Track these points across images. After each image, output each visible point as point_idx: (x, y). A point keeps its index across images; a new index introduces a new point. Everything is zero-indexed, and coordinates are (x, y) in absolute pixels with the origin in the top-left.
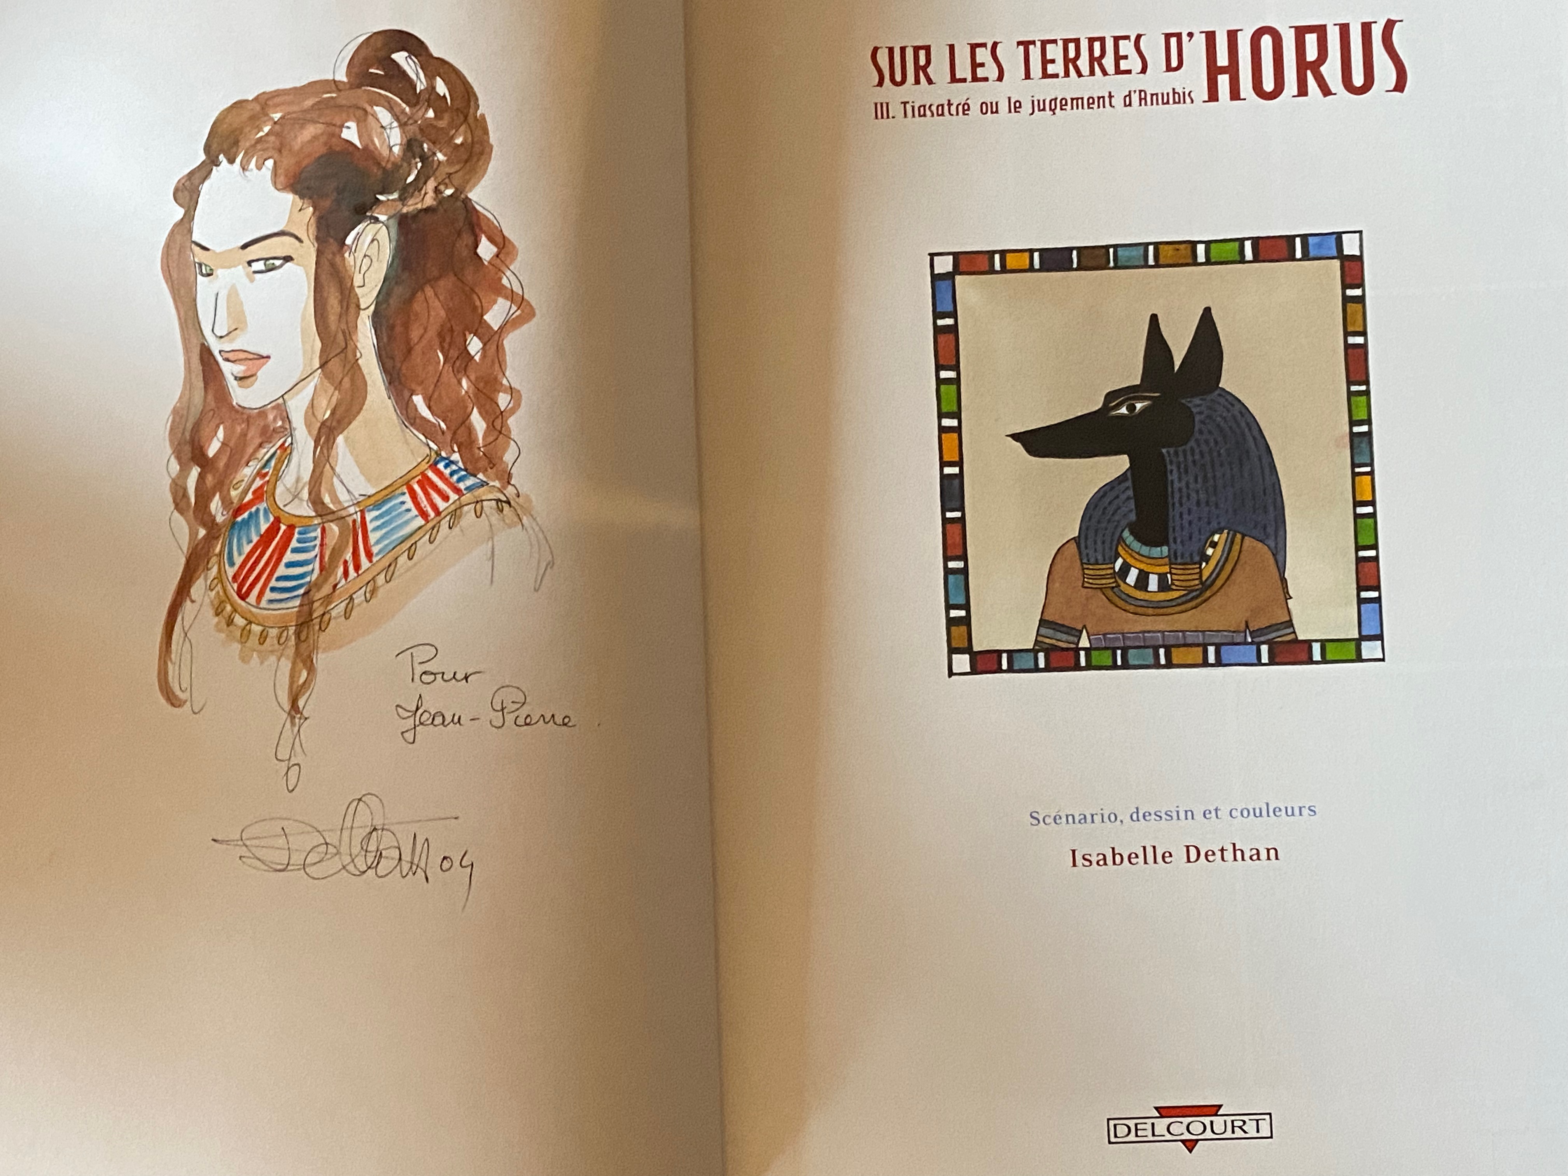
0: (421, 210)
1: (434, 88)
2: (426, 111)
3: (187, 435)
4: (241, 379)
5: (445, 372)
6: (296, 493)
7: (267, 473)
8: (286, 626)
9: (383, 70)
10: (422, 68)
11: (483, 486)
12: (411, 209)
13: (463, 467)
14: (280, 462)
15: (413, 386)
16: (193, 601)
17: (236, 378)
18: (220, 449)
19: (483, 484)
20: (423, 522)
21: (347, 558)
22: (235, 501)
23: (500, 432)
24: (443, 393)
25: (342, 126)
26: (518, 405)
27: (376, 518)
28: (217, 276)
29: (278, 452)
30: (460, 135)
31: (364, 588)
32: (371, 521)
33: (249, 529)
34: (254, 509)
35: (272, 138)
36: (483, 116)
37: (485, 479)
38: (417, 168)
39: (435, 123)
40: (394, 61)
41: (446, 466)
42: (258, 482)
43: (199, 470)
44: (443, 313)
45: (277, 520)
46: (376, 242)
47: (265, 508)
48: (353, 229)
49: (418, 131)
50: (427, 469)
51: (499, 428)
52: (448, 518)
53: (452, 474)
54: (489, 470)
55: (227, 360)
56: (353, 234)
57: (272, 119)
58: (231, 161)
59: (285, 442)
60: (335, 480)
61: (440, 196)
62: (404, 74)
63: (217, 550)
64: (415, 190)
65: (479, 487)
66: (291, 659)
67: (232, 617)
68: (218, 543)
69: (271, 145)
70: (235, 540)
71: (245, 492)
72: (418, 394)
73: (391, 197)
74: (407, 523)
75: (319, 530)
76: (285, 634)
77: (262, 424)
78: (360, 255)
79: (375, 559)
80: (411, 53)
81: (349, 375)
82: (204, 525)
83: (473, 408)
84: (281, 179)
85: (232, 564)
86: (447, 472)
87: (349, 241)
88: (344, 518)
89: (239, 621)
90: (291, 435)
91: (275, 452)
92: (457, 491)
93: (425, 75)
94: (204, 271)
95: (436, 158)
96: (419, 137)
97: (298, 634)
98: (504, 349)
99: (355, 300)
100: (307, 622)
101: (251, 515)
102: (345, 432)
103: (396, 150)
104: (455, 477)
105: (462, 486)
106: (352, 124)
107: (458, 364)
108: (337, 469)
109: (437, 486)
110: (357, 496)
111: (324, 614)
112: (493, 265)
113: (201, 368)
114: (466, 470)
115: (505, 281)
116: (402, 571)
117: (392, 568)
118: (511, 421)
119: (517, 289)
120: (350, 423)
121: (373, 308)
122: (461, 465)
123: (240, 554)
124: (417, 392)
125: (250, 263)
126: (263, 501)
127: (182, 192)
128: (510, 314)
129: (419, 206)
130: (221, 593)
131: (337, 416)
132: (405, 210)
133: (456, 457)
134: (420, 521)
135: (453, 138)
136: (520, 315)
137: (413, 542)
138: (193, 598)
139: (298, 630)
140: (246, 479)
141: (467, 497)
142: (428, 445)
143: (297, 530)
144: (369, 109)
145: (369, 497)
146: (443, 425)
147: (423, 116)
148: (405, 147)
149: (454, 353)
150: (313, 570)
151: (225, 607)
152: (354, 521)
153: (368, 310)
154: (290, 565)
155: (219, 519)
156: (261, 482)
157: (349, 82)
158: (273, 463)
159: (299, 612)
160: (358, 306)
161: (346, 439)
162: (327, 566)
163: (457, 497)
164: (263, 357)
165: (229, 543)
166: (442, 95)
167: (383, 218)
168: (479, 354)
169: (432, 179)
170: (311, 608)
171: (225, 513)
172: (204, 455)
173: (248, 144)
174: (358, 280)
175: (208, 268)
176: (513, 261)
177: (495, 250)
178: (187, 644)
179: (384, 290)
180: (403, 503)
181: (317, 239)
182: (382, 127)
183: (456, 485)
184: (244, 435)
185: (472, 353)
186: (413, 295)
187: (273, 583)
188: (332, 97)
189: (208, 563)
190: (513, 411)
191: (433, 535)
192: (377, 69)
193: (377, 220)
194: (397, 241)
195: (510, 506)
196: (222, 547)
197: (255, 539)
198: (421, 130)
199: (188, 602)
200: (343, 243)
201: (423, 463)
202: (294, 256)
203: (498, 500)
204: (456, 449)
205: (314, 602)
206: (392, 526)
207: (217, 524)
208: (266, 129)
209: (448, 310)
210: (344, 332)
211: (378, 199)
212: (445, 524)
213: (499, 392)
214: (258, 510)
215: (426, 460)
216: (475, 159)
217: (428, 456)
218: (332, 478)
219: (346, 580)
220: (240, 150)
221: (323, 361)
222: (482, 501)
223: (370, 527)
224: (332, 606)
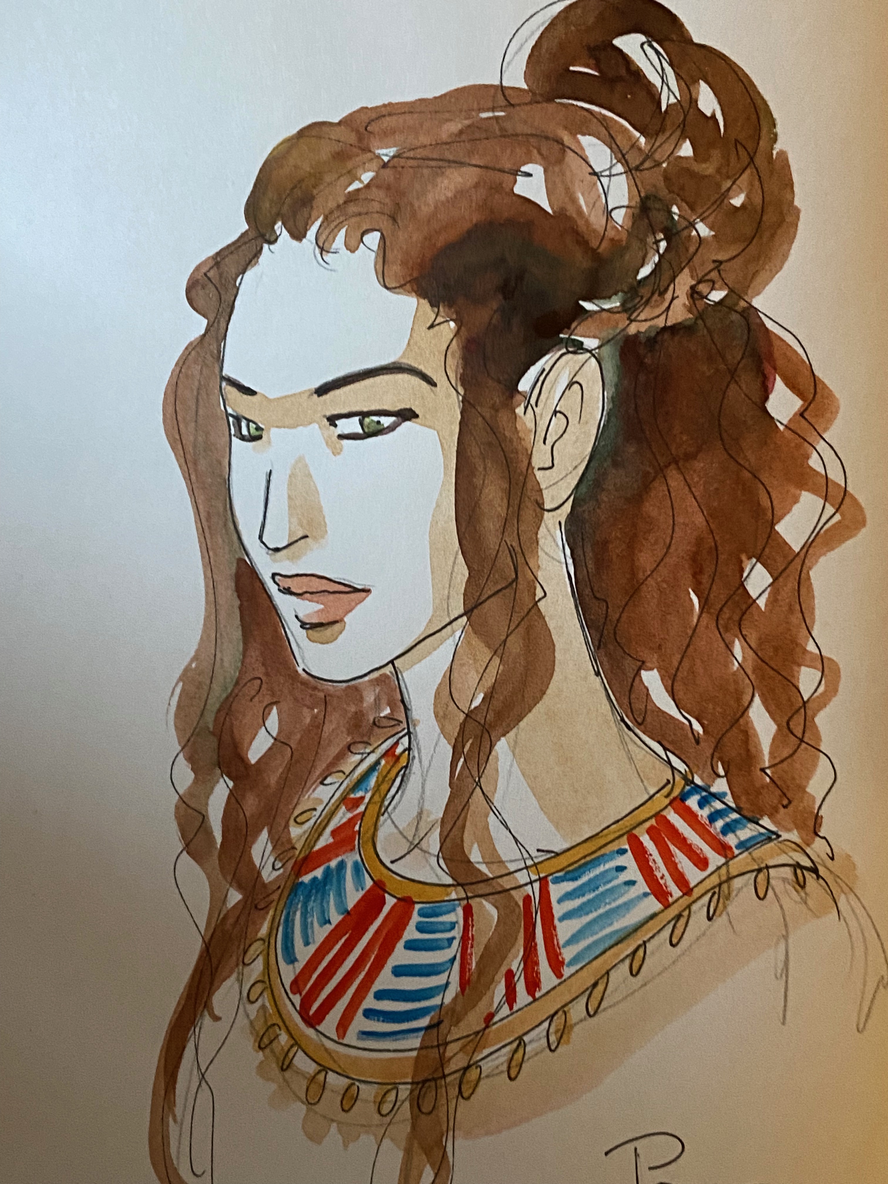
0: (665, 329)
1: (693, 102)
2: (677, 145)
3: (210, 718)
4: (314, 626)
5: (701, 629)
6: (416, 842)
7: (362, 798)
8: (395, 1083)
9: (597, 68)
10: (671, 64)
11: (770, 839)
12: (643, 327)
13: (733, 805)
14: (385, 782)
15: (645, 654)
16: (216, 1019)
17: (303, 625)
18: (270, 749)
19: (771, 836)
20: (658, 906)
21: (514, 968)
22: (299, 846)
23: (802, 740)
24: (699, 668)
25: (515, 173)
26: (832, 690)
27: (568, 896)
28: (269, 442)
29: (383, 762)
30: (741, 191)
31: (546, 1024)
32: (560, 901)
33: (324, 895)
34: (333, 864)
35: (378, 194)
36: (782, 154)
37: (773, 828)
38: (658, 251)
39: (696, 167)
40: (620, 51)
41: (702, 804)
42: (342, 816)
43: (231, 784)
44: (699, 520)
45: (379, 886)
46: (576, 387)
47: (356, 864)
48: (533, 363)
49: (661, 184)
50: (666, 807)
51: (800, 735)
52: (706, 898)
53: (712, 818)
54: (782, 810)
55: (287, 591)
56: (533, 372)
57: (378, 157)
58: (298, 235)
59: (397, 744)
60: (492, 818)
61: (700, 305)
62: (638, 75)
63: (264, 931)
64: (653, 294)
65: (762, 843)
66: (403, 1144)
67: (291, 1055)
68: (264, 919)
69: (376, 206)
70: (298, 914)
71: (318, 831)
72: (651, 669)
73: (607, 305)
74: (628, 906)
75: (460, 911)
76: (392, 1097)
77: (353, 709)
78: (544, 411)
79: (567, 972)
80: (652, 36)
81: (521, 629)
82: (240, 888)
83: (753, 696)
84: (395, 268)
85: (291, 959)
86: (704, 813)
87: (524, 385)
88: (508, 890)
89: (301, 1062)
90: (409, 733)
91: (377, 763)
92: (723, 849)
93: (678, 76)
94: (245, 432)
95: (694, 233)
96: (664, 193)
97: (416, 1103)
98: (810, 586)
99: (534, 496)
100: (435, 1080)
101: (328, 873)
102: (512, 734)
103: (619, 216)
104: (720, 824)
105: (731, 840)
106: (536, 169)
107: (727, 613)
108: (497, 801)
109: (685, 839)
110: (534, 853)
111: (469, 1067)
112: (790, 429)
113: (238, 603)
114: (738, 810)
115: (814, 462)
116: (618, 996)
117: (600, 987)
118: (821, 720)
119: (835, 475)
120: (520, 718)
121: (567, 508)
122: (729, 800)
123: (307, 943)
124: (649, 665)
125: (332, 420)
126: (352, 849)
127: (203, 288)
128: (823, 520)
129: (660, 322)
130: (271, 1010)
131: (496, 704)
132: (633, 329)
133: (720, 786)
134: (653, 905)
135: (726, 195)
136: (839, 522)
137: (640, 942)
138: (217, 1012)
139: (416, 1092)
140: (320, 808)
141: (741, 862)
142: (669, 762)
143: (417, 907)
144: (567, 139)
145: (557, 854)
146: (697, 727)
147: (672, 153)
148: (637, 211)
149: (719, 594)
150: (447, 984)
151: (277, 1036)
152: (527, 899)
153: (559, 511)
154: (399, 971)
155: (268, 875)
156: (349, 815)
157: (530, 90)
158: (372, 781)
159: (417, 1058)
160: (540, 505)
161: (513, 748)
162: (474, 978)
163: (723, 860)
164: (356, 590)
165: (287, 920)
166: (709, 114)
167: (591, 343)
168: (766, 595)
169: (686, 271)
170: (442, 1057)
171: (278, 865)
172: (243, 760)
173: (332, 204)
174: (540, 458)
175: (252, 426)
176: (830, 421)
177: (798, 403)
178: (204, 1094)
179: (591, 475)
180: (621, 869)
181: (464, 380)
182: (594, 173)
183: (721, 837)
184: (318, 725)
185: (754, 594)
186: (646, 487)
187: (369, 1002)
188: (497, 118)
189: (245, 952)
190: (823, 701)
191: (678, 932)
192: (587, 66)
193: (579, 347)
194: (616, 386)
195: (818, 877)
196: (271, 929)
197: (336, 918)
198: (667, 178)
199: (207, 1020)
200: (513, 389)
201: (658, 795)
202: (417, 412)
203: (797, 866)
204: (721, 772)
205: (446, 1044)
206: (601, 911)
207: (264, 885)
208: (367, 177)
209: (711, 515)
210: (512, 551)
211: (582, 308)
212: (699, 909)
213: (799, 665)
214: (342, 865)
215: (665, 791)
216: (767, 234)
217: (668, 782)
218: (487, 816)
219: (511, 1008)
220: (314, 213)
221: (470, 604)
222: (767, 867)
223: (558, 910)
224: (486, 1052)
